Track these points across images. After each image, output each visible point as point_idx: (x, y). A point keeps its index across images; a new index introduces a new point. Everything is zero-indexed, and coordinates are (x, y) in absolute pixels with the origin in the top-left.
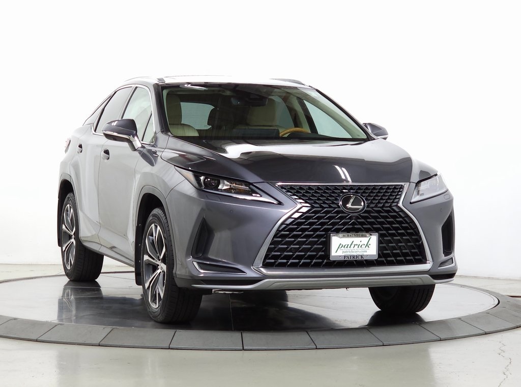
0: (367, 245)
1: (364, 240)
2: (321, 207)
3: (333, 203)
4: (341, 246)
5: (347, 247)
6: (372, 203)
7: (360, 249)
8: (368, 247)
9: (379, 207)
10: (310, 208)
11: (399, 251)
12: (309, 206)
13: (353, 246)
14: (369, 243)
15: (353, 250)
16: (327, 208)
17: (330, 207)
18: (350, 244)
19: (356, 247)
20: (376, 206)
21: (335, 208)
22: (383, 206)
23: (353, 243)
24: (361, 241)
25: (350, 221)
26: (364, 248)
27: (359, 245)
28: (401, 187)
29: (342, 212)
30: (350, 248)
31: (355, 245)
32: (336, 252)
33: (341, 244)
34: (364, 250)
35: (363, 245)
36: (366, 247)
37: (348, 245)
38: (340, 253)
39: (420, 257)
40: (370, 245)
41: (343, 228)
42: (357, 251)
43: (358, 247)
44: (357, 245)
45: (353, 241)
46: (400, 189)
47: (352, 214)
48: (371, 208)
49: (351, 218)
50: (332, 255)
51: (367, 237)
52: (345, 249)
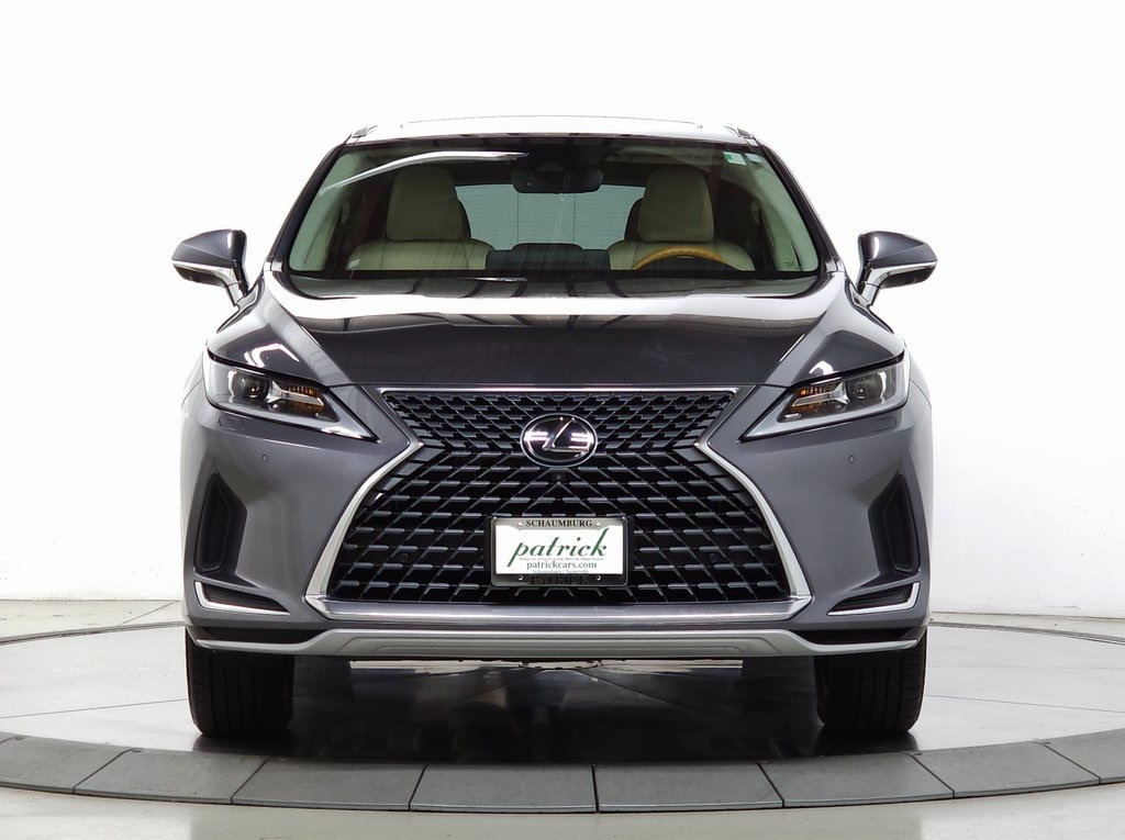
0: (598, 550)
1: (589, 536)
2: (469, 447)
3: (504, 438)
4: (521, 550)
5: (539, 554)
6: (613, 438)
7: (576, 559)
8: (600, 553)
9: (632, 450)
10: (441, 451)
11: (702, 566)
12: (441, 445)
13: (555, 550)
14: (602, 544)
15: (557, 562)
16: (485, 450)
17: (493, 448)
18: (547, 545)
19: (566, 553)
20: (624, 448)
21: (509, 451)
22: (648, 447)
23: (558, 544)
24: (579, 539)
25: (548, 487)
26: (588, 556)
27: (575, 547)
28: (726, 397)
29: (524, 461)
30: (548, 554)
31: (563, 547)
32: (509, 565)
33: (521, 545)
34: (588, 562)
35: (585, 549)
36: (593, 553)
37: (543, 548)
38: (521, 567)
39: (774, 583)
40: (605, 548)
41: (531, 502)
42: (567, 562)
43: (571, 554)
44: (568, 547)
45: (556, 539)
46: (721, 401)
47: (553, 468)
48: (609, 451)
49: (550, 477)
50: (498, 572)
51: (596, 527)
52: (535, 559)
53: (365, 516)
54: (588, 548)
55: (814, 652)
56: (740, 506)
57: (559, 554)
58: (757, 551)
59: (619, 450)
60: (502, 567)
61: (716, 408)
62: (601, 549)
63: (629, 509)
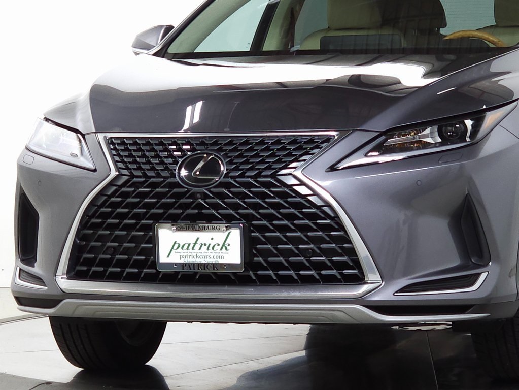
0: (224, 246)
1: (218, 237)
2: (145, 175)
3: (167, 169)
4: (175, 246)
5: (187, 249)
6: (237, 169)
7: (211, 253)
8: (226, 249)
9: (248, 177)
10: (127, 177)
11: (301, 259)
12: (128, 174)
13: (198, 246)
14: (227, 242)
15: (199, 255)
16: (153, 177)
17: (159, 176)
18: (192, 242)
19: (204, 248)
20: (243, 175)
21: (168, 178)
22: (259, 175)
23: (199, 242)
24: (212, 239)
25: (193, 202)
26: (218, 251)
27: (210, 245)
28: (328, 139)
29: (177, 185)
30: (193, 249)
31: (202, 245)
32: (168, 256)
33: (175, 243)
34: (218, 255)
35: (216, 246)
36: (221, 249)
37: (189, 245)
38: (175, 258)
39: (355, 271)
40: (229, 245)
41: (183, 213)
42: (205, 255)
43: (208, 249)
44: (205, 245)
45: (198, 239)
46: (323, 142)
47: (195, 190)
48: (232, 177)
49: (193, 196)
50: (161, 261)
51: (223, 231)
52: (184, 252)
53: (88, 222)
54: (219, 245)
55: (381, 321)
56: (327, 216)
57: (200, 249)
58: (342, 248)
59: (239, 176)
60: (163, 258)
61: (317, 147)
62: (227, 246)
63: (248, 218)
